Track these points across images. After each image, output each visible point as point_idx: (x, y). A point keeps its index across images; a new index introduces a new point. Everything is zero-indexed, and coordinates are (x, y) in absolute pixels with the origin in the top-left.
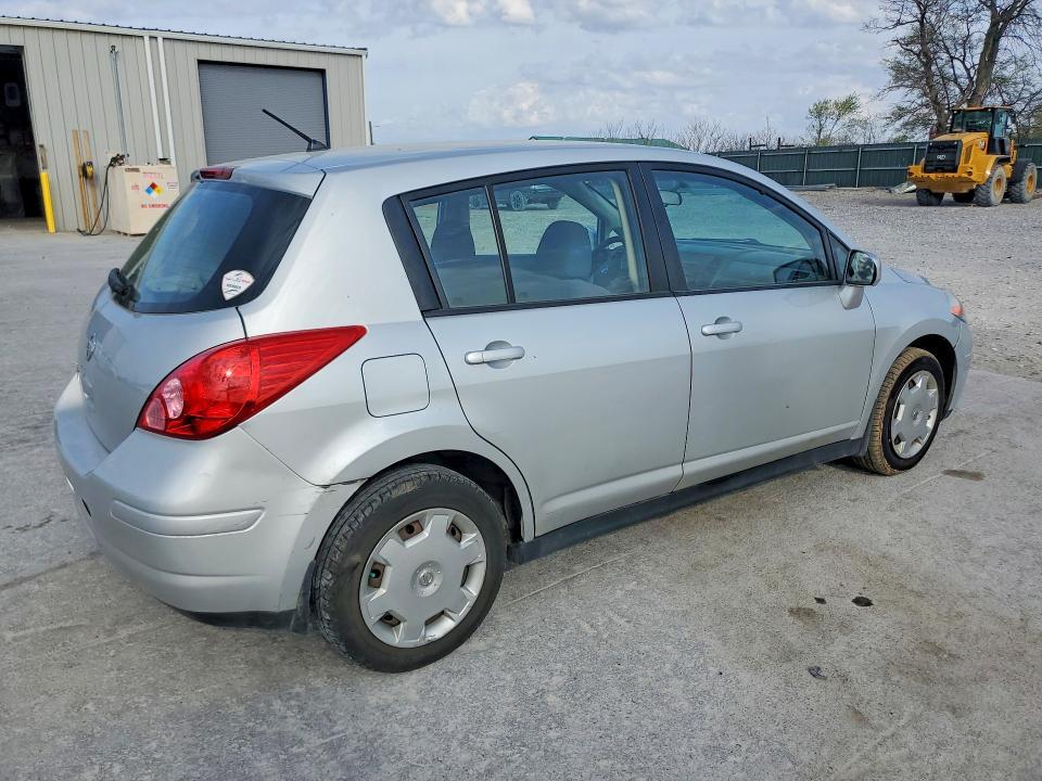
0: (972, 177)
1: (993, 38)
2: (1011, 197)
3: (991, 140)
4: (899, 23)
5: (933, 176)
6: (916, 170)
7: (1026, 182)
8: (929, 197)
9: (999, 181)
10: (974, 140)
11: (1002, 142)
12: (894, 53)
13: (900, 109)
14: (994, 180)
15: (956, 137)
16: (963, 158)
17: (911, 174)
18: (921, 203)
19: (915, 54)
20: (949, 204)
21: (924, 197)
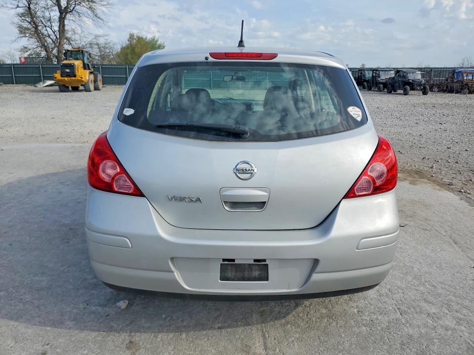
0: (83, 79)
1: (62, 20)
2: (96, 89)
3: (84, 64)
4: (18, 6)
5: (66, 79)
6: (58, 75)
7: (99, 82)
8: (64, 88)
9: (91, 81)
10: (78, 63)
11: (88, 65)
12: (17, 20)
13: (26, 48)
14: (90, 81)
15: (71, 62)
16: (77, 71)
17: (56, 78)
18: (61, 91)
19: (28, 22)
20: (70, 91)
21: (62, 88)
